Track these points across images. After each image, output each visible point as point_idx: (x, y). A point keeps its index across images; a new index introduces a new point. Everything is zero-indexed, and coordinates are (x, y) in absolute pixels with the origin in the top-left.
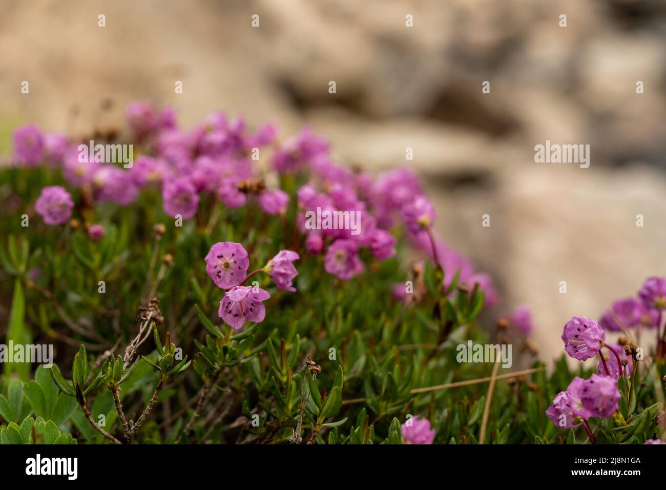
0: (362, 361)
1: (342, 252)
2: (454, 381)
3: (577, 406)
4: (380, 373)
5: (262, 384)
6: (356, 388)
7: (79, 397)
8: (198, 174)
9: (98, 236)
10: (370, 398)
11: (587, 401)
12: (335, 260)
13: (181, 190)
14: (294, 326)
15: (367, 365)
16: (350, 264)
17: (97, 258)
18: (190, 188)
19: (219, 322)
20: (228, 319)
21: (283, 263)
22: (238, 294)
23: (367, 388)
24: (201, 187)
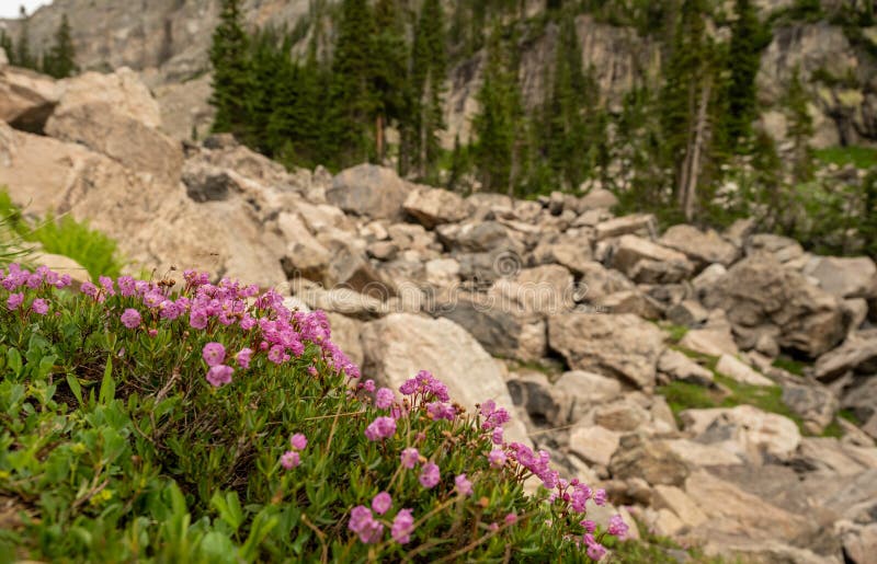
0: (283, 403)
1: (278, 350)
2: (328, 414)
3: (377, 431)
4: (291, 410)
5: (230, 413)
6: (279, 417)
7: (131, 417)
8: (209, 308)
9: (154, 334)
10: (285, 421)
11: (381, 429)
12: (273, 355)
13: (199, 314)
14: (250, 385)
15: (285, 406)
16: (281, 356)
17: (153, 345)
18: (204, 314)
19: (209, 383)
20: (212, 382)
21: (244, 355)
22: (218, 369)
23: (284, 418)
24: (210, 314)
